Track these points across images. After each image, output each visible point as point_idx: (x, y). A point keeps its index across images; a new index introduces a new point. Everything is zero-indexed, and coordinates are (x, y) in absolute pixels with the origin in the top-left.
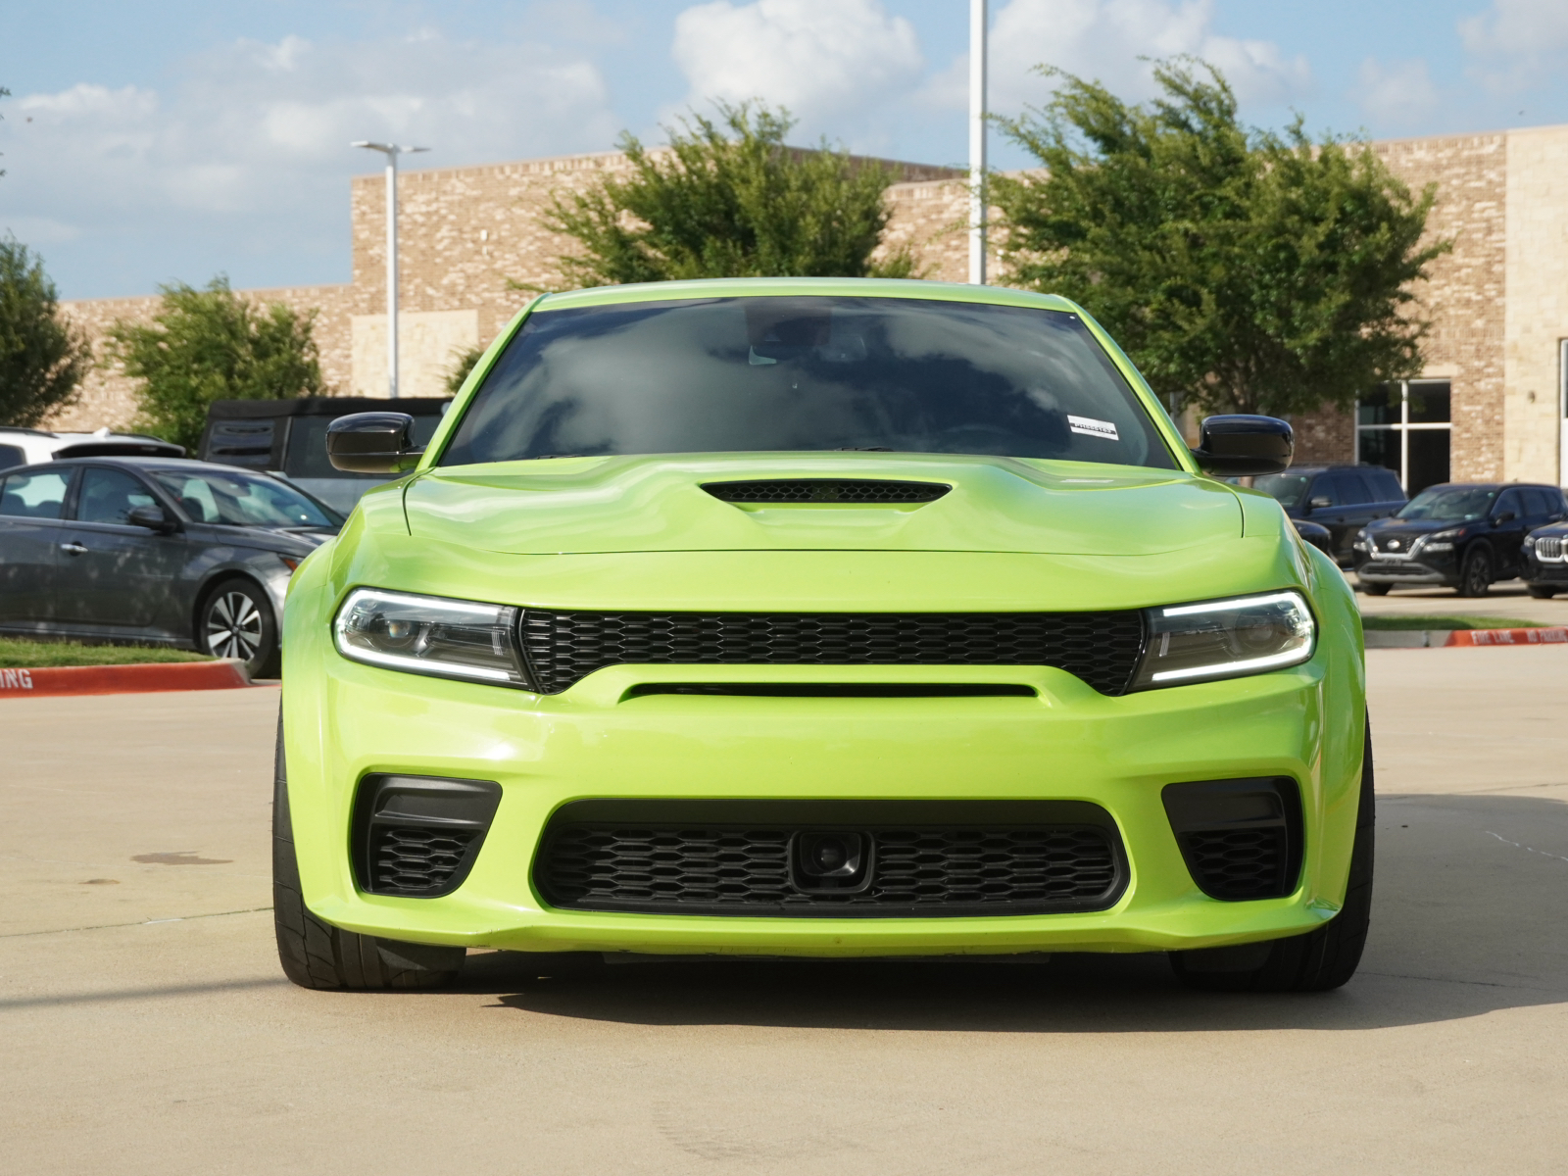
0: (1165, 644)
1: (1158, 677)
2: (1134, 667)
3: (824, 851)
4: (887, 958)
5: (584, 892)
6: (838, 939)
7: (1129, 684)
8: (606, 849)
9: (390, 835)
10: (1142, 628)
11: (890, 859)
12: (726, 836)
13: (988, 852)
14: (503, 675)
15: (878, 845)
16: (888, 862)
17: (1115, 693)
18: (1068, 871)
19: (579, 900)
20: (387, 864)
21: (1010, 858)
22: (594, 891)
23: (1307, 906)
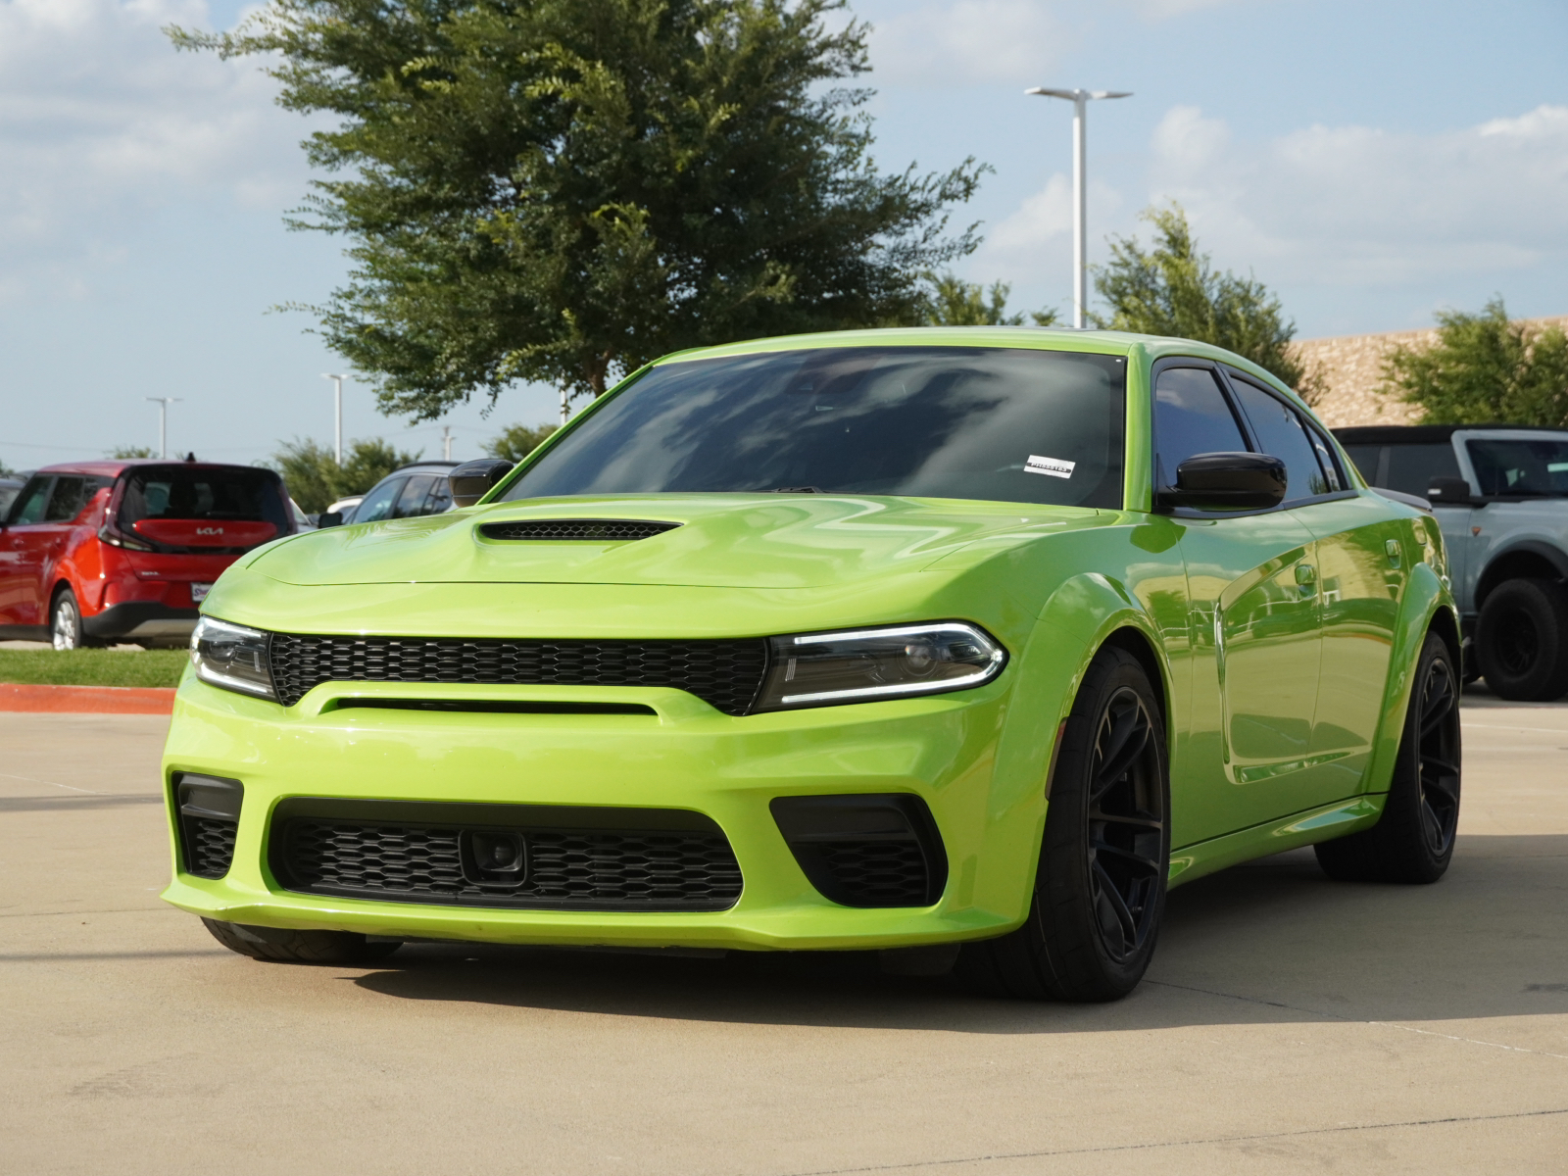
0: (792, 667)
1: (786, 699)
2: (758, 689)
3: (498, 849)
4: (553, 946)
5: (318, 879)
6: (479, 926)
7: (753, 706)
8: (330, 841)
9: (201, 824)
10: (766, 654)
11: (544, 857)
12: (414, 833)
13: (628, 854)
14: (262, 690)
15: (529, 845)
16: (541, 860)
17: (739, 714)
18: (702, 874)
19: (313, 885)
20: (201, 849)
21: (647, 861)
22: (326, 877)
23: (943, 916)
